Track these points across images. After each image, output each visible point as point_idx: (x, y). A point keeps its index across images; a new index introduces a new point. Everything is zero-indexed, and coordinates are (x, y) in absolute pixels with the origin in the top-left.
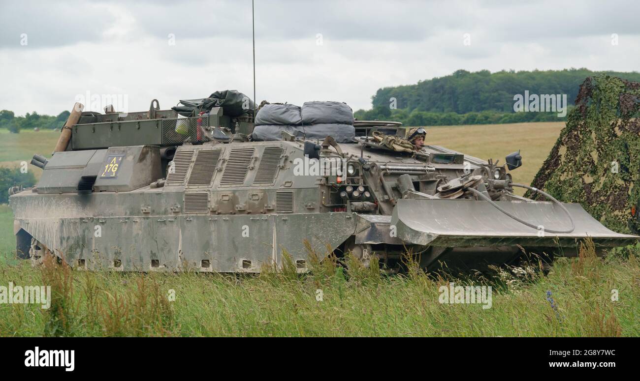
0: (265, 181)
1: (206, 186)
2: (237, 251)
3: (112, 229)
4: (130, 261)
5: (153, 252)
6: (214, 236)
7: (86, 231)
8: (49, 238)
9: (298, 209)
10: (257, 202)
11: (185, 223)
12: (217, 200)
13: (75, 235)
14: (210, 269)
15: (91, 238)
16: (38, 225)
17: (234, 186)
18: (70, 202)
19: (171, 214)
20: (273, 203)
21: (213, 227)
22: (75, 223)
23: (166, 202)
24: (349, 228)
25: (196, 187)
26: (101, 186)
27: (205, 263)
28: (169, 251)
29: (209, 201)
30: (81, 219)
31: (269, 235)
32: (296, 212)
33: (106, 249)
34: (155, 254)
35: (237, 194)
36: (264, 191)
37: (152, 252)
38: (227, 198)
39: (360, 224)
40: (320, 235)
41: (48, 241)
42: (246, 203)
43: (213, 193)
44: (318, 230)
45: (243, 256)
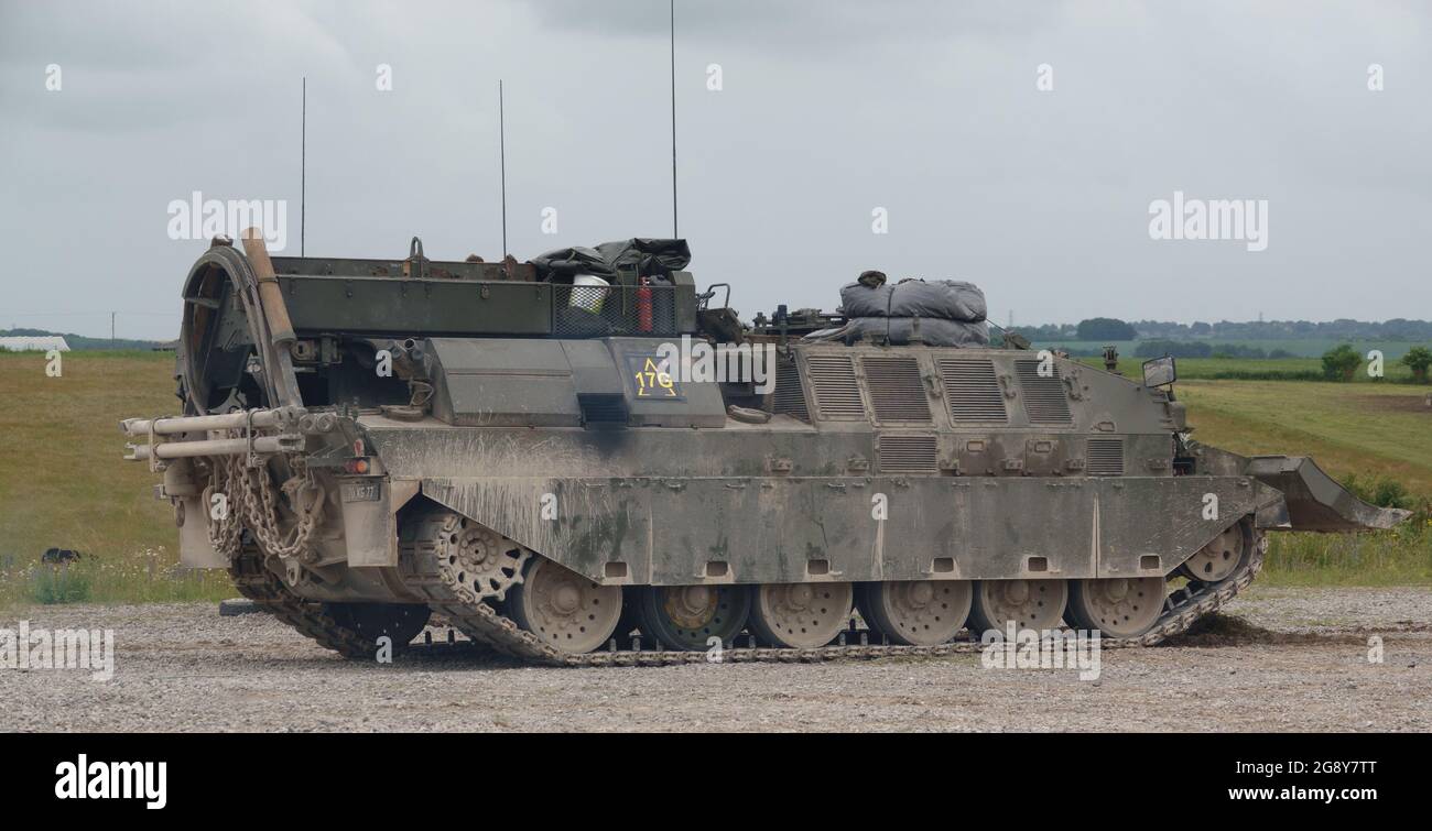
0: (1053, 419)
1: (924, 425)
2: (1016, 541)
3: (702, 500)
4: (753, 564)
5: (813, 546)
6: (963, 514)
7: (629, 506)
8: (517, 519)
9: (1131, 471)
10: (1045, 456)
11: (893, 491)
12: (955, 450)
13: (598, 512)
14: (956, 574)
15: (645, 520)
16: (482, 491)
17: (989, 425)
18: (561, 445)
19: (843, 473)
20: (1080, 456)
21: (959, 499)
22: (596, 490)
23: (830, 450)
24: (1243, 501)
25: (901, 425)
26: (649, 415)
27: (945, 563)
28: (854, 542)
29: (938, 451)
30: (615, 481)
31: (1085, 513)
32: (1127, 474)
33: (686, 541)
34: (818, 550)
35: (999, 440)
36: (1060, 437)
37: (809, 544)
38: (979, 447)
39: (1262, 496)
40: (1189, 513)
41: (514, 525)
42: (1020, 456)
43: (945, 438)
44: (1184, 506)
45: (1029, 551)
